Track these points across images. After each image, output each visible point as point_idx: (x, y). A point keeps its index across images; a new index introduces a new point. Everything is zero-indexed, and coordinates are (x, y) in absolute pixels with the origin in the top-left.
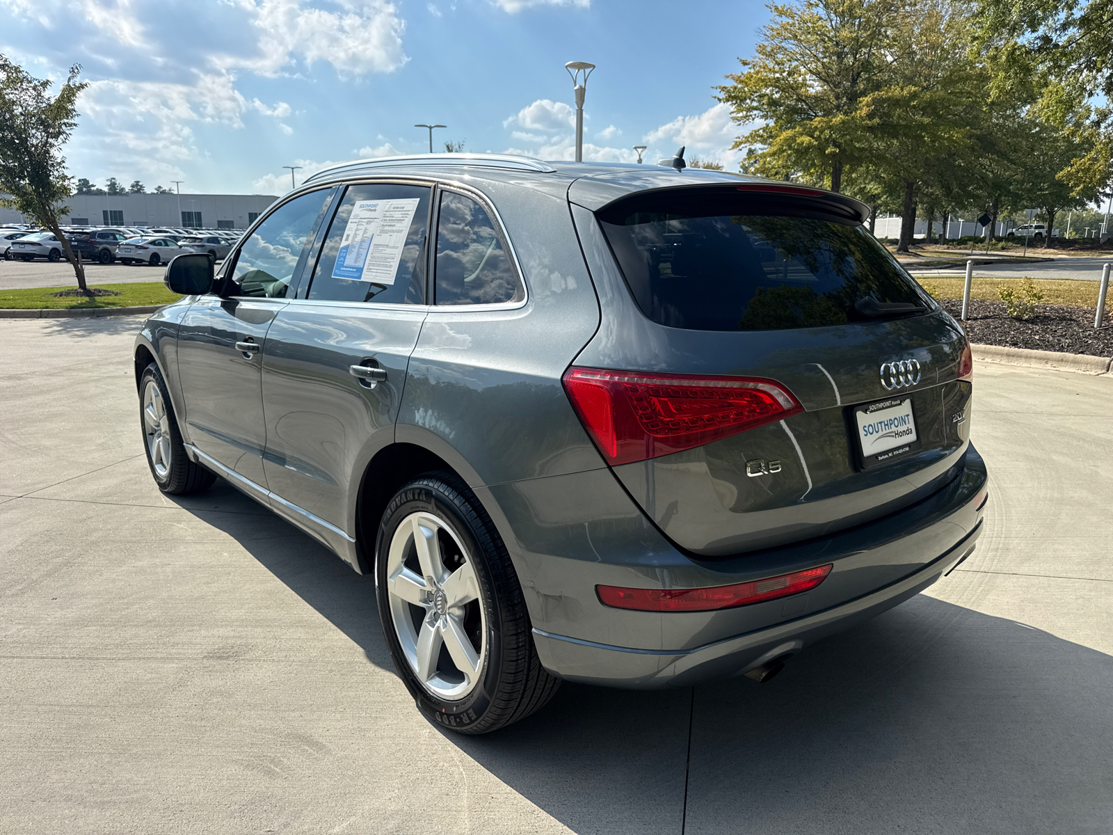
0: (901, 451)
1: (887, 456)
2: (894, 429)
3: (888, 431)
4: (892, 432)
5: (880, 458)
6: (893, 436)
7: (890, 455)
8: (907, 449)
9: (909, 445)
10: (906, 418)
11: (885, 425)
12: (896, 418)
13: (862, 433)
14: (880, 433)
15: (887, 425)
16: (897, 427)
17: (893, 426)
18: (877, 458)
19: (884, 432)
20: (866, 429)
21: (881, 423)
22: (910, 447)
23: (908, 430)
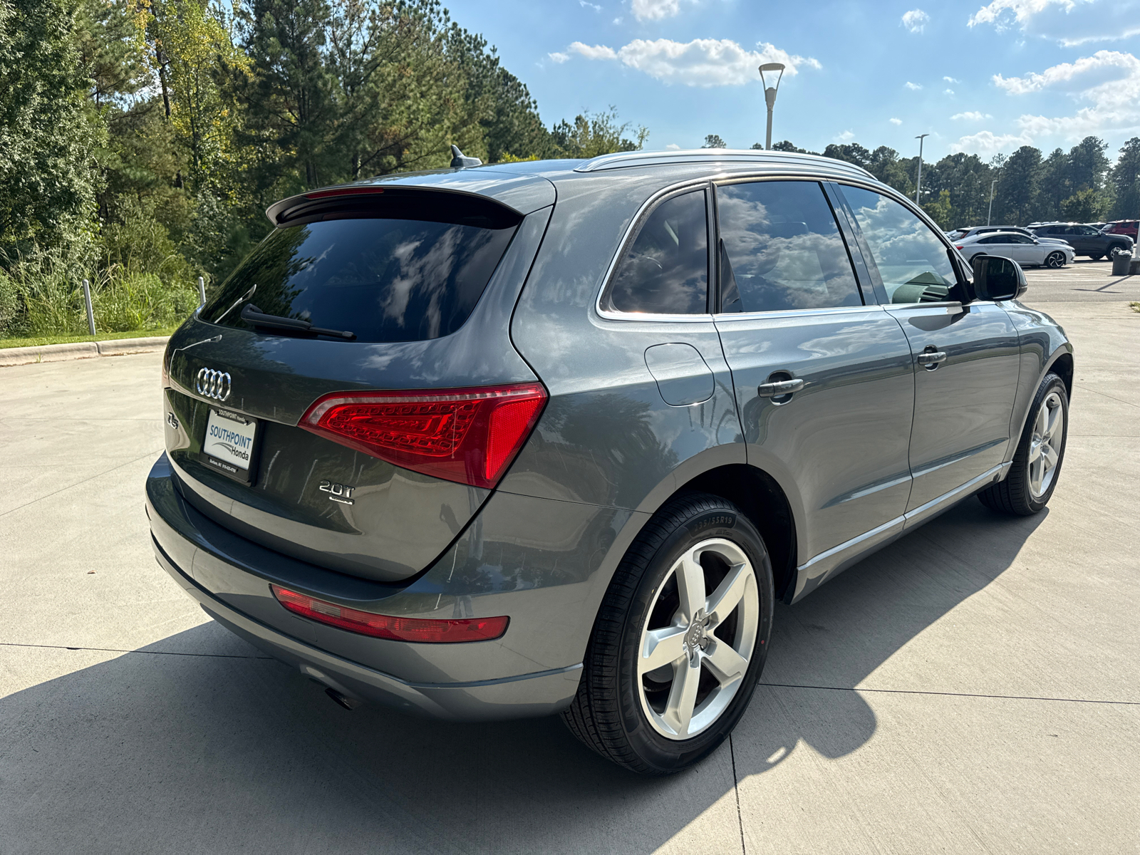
0: (228, 468)
1: (216, 463)
2: (232, 444)
3: (227, 442)
4: (231, 446)
5: (211, 461)
6: (230, 450)
7: (220, 464)
8: (234, 471)
9: (238, 468)
10: (247, 441)
11: (228, 436)
12: (237, 435)
13: (209, 431)
14: (221, 440)
15: (229, 436)
16: (236, 444)
17: (233, 440)
18: (209, 459)
19: (225, 441)
20: (213, 429)
21: (225, 431)
22: (237, 470)
23: (244, 454)
